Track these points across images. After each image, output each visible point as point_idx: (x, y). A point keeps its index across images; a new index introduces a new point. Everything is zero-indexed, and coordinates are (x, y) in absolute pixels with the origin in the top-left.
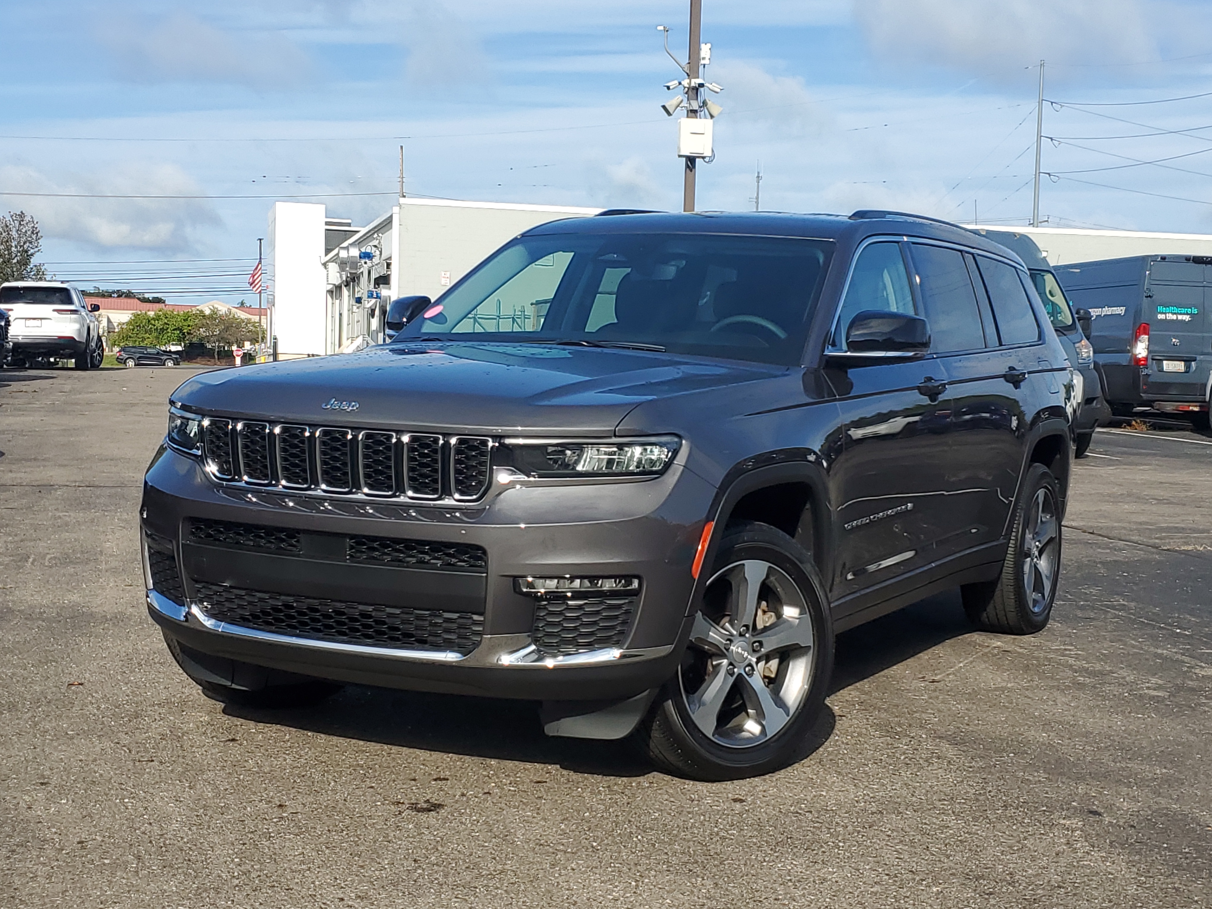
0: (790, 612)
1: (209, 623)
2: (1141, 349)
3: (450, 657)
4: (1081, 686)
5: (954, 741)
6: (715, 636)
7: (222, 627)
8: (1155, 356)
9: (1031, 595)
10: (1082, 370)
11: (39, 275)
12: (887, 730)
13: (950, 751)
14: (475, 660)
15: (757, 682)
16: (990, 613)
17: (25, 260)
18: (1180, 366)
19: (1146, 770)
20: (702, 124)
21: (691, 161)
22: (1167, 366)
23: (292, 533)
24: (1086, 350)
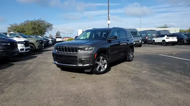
0: (105, 61)
1: (57, 63)
2: (147, 38)
3: (75, 65)
4: (133, 66)
5: (120, 71)
6: (98, 63)
7: (58, 63)
8: (148, 38)
9: (130, 58)
10: (141, 40)
12: (115, 70)
13: (119, 71)
14: (77, 66)
15: (102, 67)
16: (127, 60)
17: (59, 35)
18: (150, 39)
19: (135, 73)
20: (109, 21)
21: (109, 24)
22: (149, 39)
23: (63, 56)
24: (141, 38)
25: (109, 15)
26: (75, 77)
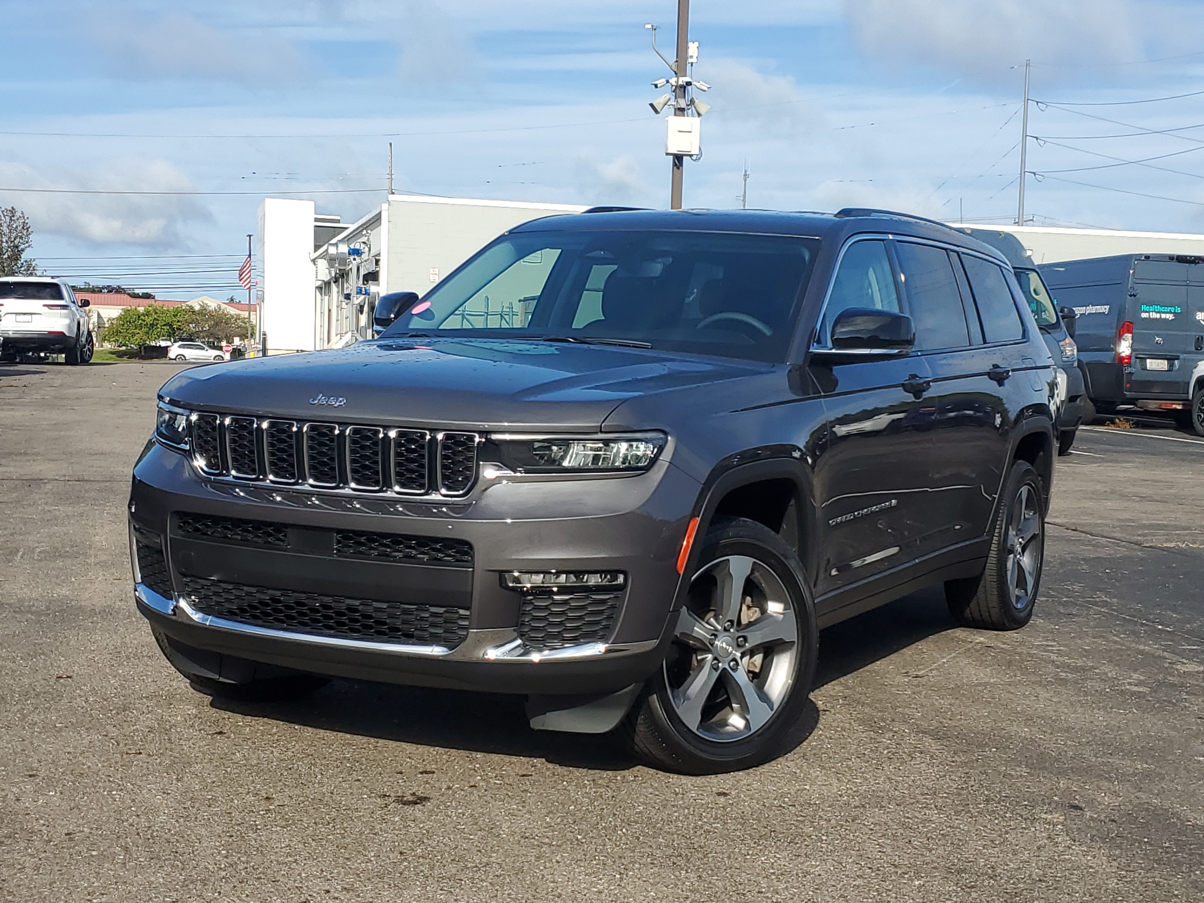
0: (774, 607)
1: (196, 616)
2: (1125, 348)
3: (436, 651)
4: (1064, 682)
6: (700, 631)
7: (210, 621)
8: (1138, 354)
9: (1015, 592)
10: (1066, 368)
11: (30, 270)
12: (870, 724)
13: (933, 746)
14: (460, 654)
15: (741, 677)
16: (972, 609)
17: (16, 255)
18: (1163, 365)
19: (1126, 765)
20: (690, 122)
21: (678, 159)
22: (1152, 364)
23: (280, 528)
24: (1070, 349)
25: (693, 49)
26: (420, 800)
